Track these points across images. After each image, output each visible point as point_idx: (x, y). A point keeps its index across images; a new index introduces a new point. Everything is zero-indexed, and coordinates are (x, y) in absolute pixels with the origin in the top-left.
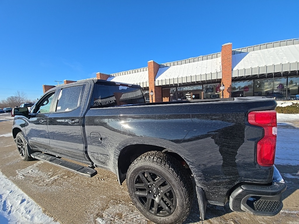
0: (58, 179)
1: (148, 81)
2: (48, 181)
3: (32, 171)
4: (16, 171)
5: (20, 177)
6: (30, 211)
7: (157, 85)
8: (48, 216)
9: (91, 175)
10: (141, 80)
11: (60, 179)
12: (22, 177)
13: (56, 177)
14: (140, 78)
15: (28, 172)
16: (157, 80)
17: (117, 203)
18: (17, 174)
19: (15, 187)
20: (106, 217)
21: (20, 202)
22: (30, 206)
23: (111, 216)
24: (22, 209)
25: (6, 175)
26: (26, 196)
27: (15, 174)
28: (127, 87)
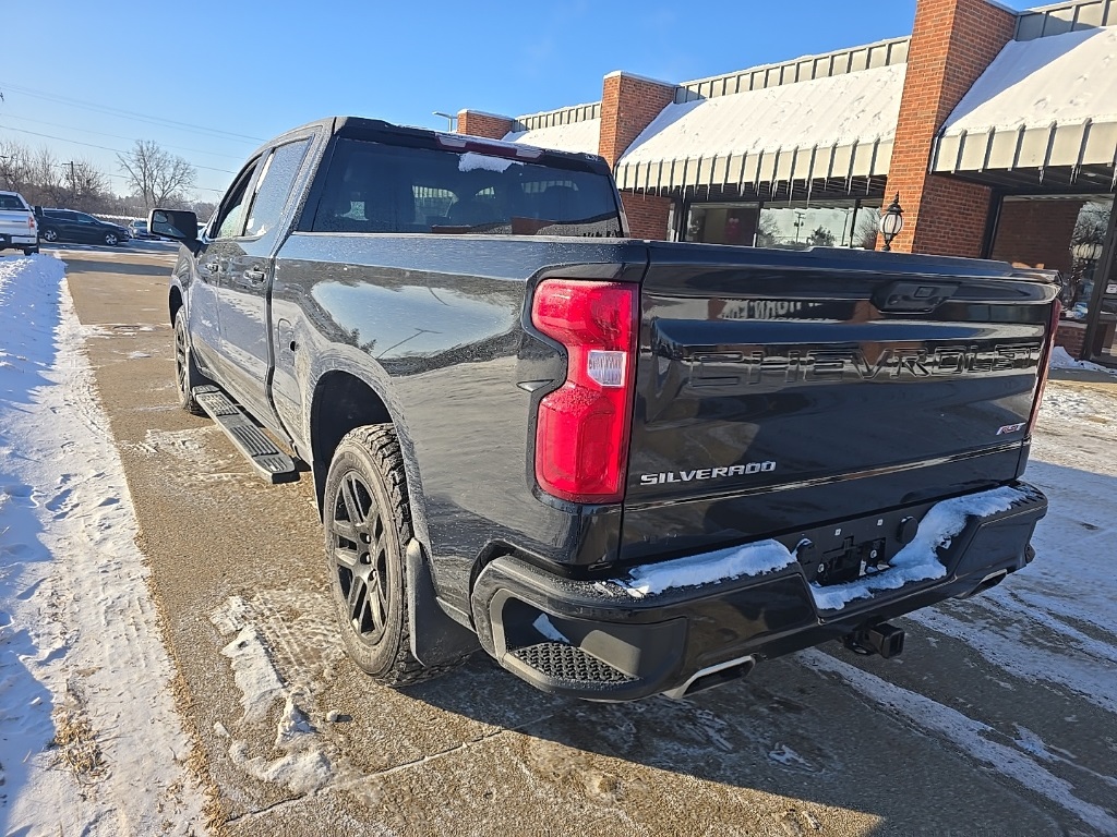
0: (230, 481)
1: (893, 136)
2: (202, 478)
3: (184, 443)
4: (148, 431)
5: (147, 447)
6: (109, 527)
7: (946, 164)
8: (137, 549)
9: (274, 475)
10: (847, 125)
11: (233, 485)
12: (150, 449)
13: (225, 477)
14: (846, 115)
15: (173, 444)
16: (954, 129)
17: (316, 590)
18: (144, 440)
19: (116, 467)
20: (257, 603)
21: (102, 500)
22: (119, 516)
23: (270, 606)
24: (97, 517)
25: (116, 435)
26: (126, 495)
27: (138, 437)
28: (510, 163)
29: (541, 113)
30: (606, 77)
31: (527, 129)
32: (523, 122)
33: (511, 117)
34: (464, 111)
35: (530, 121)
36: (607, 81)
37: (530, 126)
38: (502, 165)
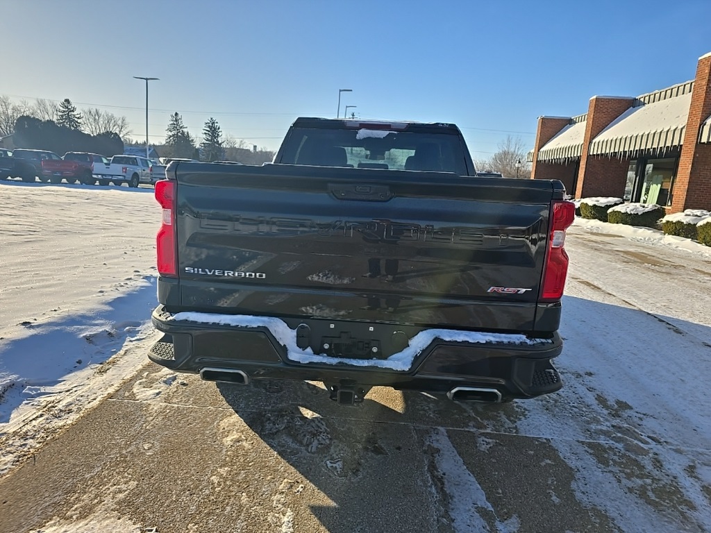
28: (388, 132)
29: (657, 91)
30: (700, 58)
31: (644, 104)
32: (642, 100)
33: (633, 97)
34: (595, 97)
35: (647, 98)
36: (701, 60)
37: (646, 102)
38: (383, 134)
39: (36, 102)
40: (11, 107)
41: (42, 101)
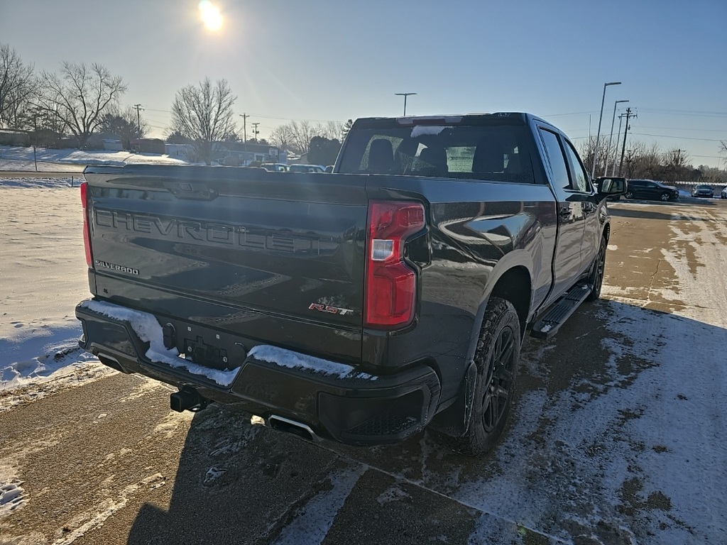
28: (443, 128)
38: (437, 130)
39: (327, 124)
40: (309, 130)
41: (332, 123)
